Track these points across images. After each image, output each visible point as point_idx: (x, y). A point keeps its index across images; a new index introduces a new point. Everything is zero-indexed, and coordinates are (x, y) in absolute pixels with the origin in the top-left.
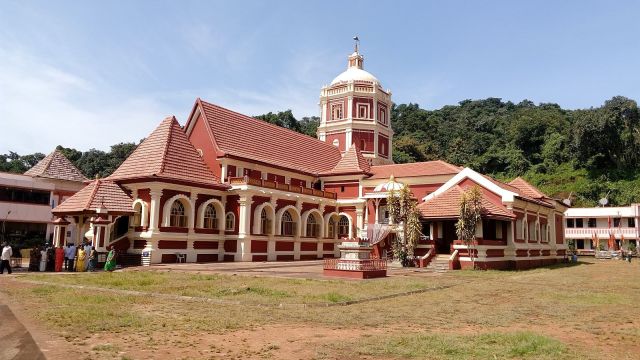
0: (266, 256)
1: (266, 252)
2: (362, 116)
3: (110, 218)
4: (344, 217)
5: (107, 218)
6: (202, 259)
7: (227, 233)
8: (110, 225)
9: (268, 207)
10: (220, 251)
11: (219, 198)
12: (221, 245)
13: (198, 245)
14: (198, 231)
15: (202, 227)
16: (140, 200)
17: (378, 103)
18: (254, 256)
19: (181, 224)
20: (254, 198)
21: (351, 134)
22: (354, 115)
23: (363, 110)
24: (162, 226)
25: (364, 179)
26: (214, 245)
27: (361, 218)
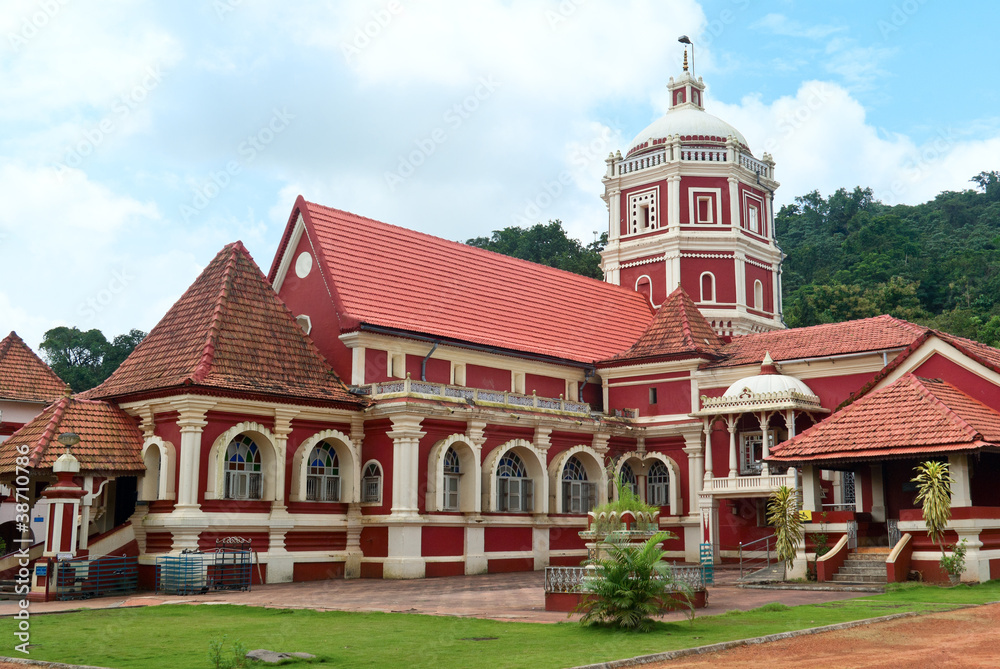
0: (462, 565)
1: (460, 552)
2: (704, 217)
3: (89, 484)
4: (658, 462)
5: (82, 485)
6: (304, 574)
7: (366, 511)
8: (89, 499)
9: (462, 445)
10: (351, 554)
11: (345, 428)
12: (353, 540)
13: (296, 540)
14: (293, 507)
15: (302, 495)
16: (157, 440)
17: (742, 186)
18: (429, 565)
19: (255, 492)
20: (426, 424)
21: (677, 264)
22: (684, 218)
23: (704, 204)
24: (209, 496)
25: (701, 368)
26: (336, 539)
27: (698, 462)
